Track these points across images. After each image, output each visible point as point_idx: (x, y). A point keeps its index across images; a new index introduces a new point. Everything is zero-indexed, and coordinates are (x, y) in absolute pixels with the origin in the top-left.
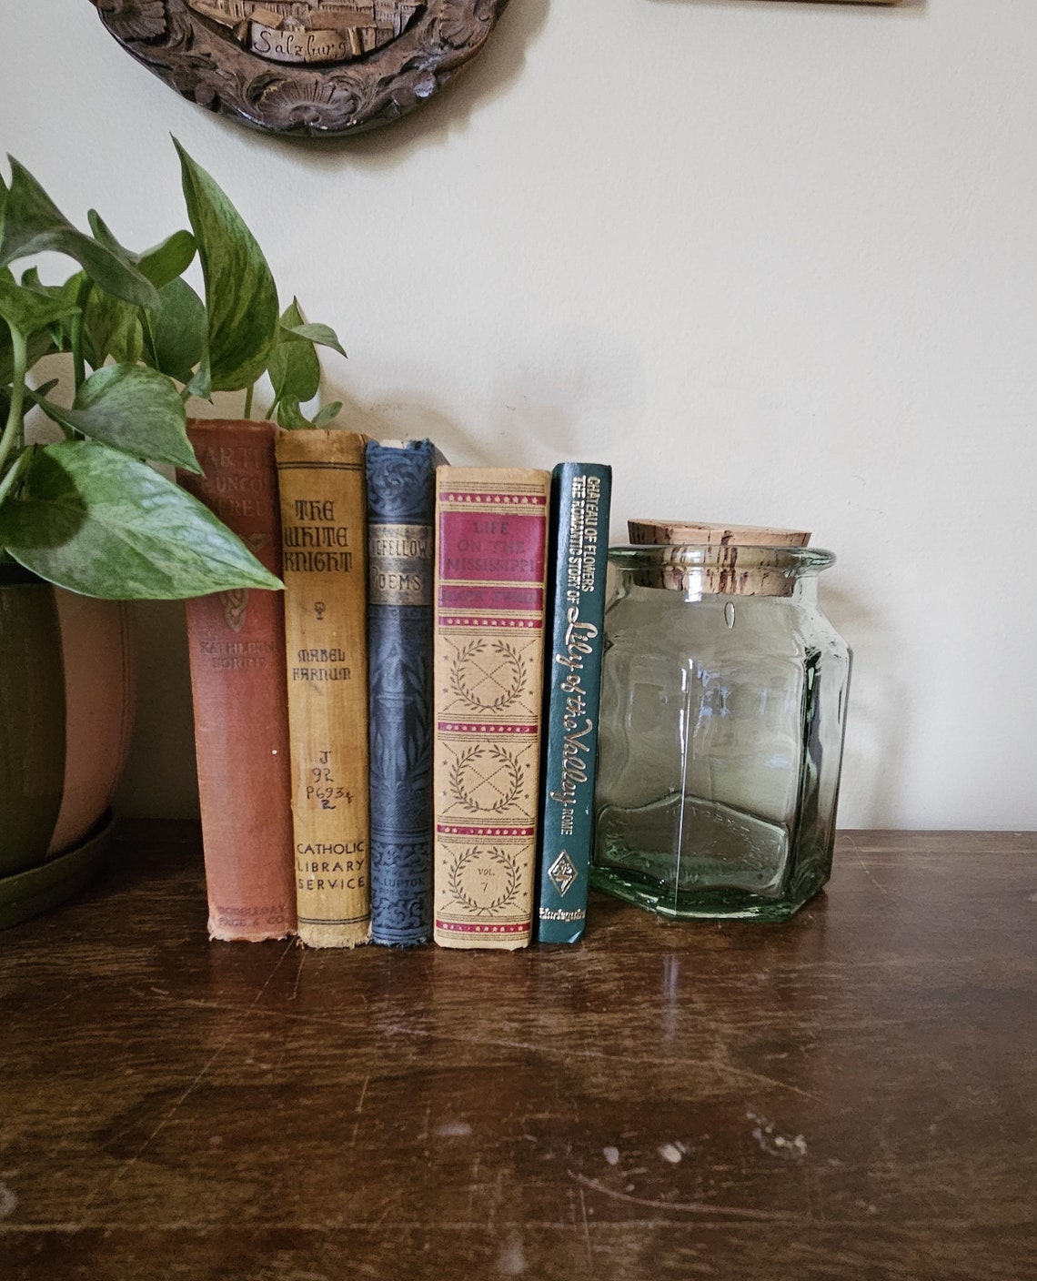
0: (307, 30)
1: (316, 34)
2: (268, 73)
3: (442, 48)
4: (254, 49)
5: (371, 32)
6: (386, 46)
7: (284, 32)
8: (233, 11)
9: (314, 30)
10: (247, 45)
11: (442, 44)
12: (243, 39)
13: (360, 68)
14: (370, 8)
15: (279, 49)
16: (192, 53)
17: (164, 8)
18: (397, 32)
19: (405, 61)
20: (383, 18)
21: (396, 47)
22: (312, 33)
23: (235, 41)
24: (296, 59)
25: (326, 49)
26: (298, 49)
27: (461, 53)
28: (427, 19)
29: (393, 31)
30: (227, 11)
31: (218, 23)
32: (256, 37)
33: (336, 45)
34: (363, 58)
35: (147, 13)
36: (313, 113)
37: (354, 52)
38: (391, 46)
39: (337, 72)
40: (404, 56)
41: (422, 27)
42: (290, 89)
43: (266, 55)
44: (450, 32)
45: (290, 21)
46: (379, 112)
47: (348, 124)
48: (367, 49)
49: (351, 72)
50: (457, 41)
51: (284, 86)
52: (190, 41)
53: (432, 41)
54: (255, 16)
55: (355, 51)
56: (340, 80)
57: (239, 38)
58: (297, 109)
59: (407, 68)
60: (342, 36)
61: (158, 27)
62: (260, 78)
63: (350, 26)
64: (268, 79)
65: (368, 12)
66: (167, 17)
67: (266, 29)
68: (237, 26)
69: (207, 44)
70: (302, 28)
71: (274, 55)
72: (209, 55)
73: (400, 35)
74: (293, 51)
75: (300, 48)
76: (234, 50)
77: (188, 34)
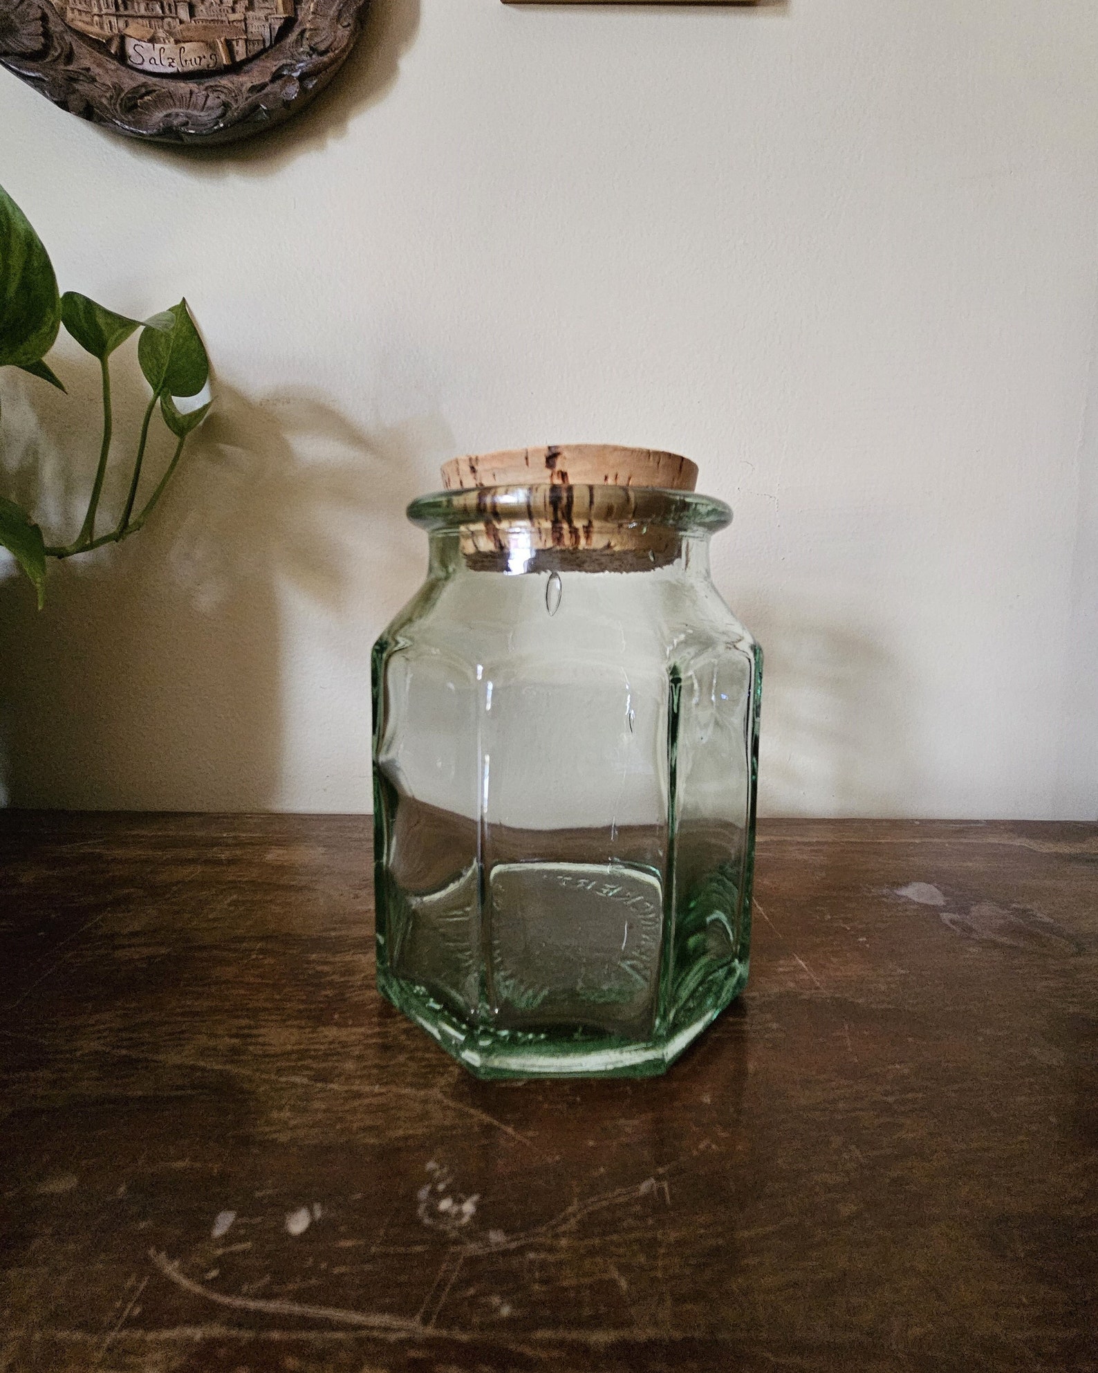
0: (177, 42)
1: (186, 45)
2: (144, 85)
3: (311, 56)
4: (129, 62)
5: (241, 43)
6: (257, 56)
7: (155, 45)
8: (106, 27)
9: (184, 42)
10: (122, 57)
11: (311, 52)
12: (116, 52)
13: (235, 78)
14: (240, 21)
15: (152, 61)
16: (70, 68)
17: (43, 26)
18: (268, 44)
19: (274, 69)
20: (254, 30)
21: (267, 57)
22: (183, 45)
23: (109, 54)
24: (170, 70)
25: (198, 60)
26: (171, 60)
27: (325, 59)
28: (297, 31)
29: (264, 41)
30: (102, 28)
31: (91, 38)
32: (130, 51)
33: (208, 56)
34: (235, 68)
35: (25, 32)
36: (182, 119)
37: (225, 62)
38: (263, 57)
39: (211, 82)
40: (273, 66)
41: (292, 37)
42: (164, 99)
43: (140, 67)
44: (317, 40)
45: (161, 34)
46: (247, 117)
47: (216, 128)
48: (238, 59)
49: (224, 81)
50: (322, 47)
51: (158, 96)
52: (70, 57)
53: (302, 49)
54: (129, 31)
55: (225, 60)
56: (214, 89)
57: (113, 52)
58: (167, 116)
59: (277, 76)
60: (212, 46)
61: (36, 44)
62: (135, 90)
63: (219, 37)
64: (143, 90)
65: (239, 25)
66: (46, 34)
67: (139, 43)
68: (110, 40)
69: (86, 59)
70: (172, 40)
71: (147, 67)
72: (88, 70)
73: (271, 46)
74: (166, 62)
75: (173, 60)
76: (113, 65)
77: (67, 50)
